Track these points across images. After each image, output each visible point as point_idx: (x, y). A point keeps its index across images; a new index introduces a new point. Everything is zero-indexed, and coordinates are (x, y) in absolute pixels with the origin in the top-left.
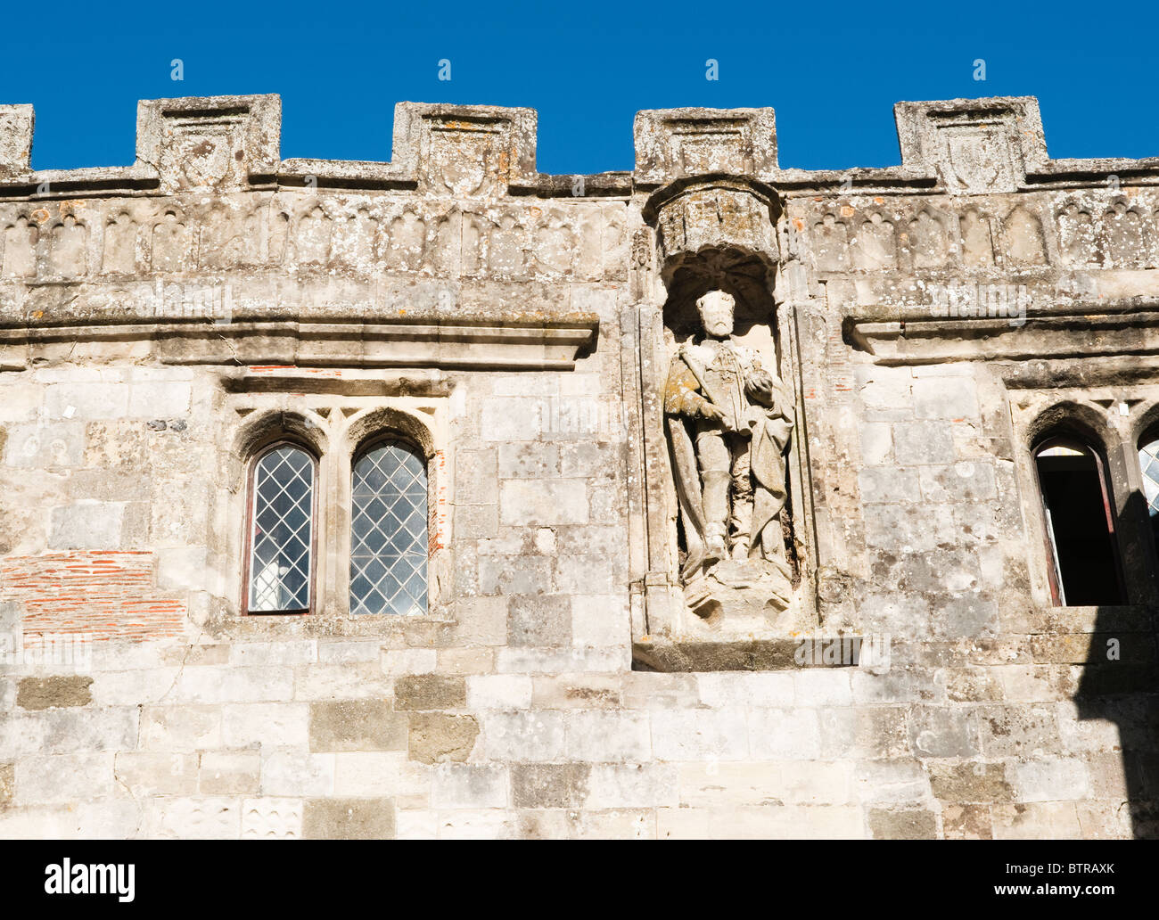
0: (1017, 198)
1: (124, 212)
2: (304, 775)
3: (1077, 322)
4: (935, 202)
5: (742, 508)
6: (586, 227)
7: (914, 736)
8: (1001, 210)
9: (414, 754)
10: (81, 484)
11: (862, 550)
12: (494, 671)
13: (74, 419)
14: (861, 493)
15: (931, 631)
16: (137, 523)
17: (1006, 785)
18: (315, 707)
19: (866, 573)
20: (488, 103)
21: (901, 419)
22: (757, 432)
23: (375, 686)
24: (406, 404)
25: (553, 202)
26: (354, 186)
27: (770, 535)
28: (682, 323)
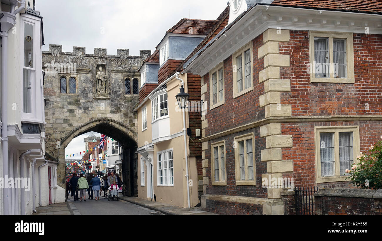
1: (48, 56)
2: (67, 107)
3: (129, 72)
5: (102, 86)
6: (90, 60)
9: (76, 106)
10: (47, 82)
11: (111, 90)
12: (82, 99)
16: (52, 85)
17: (120, 109)
18: (68, 102)
19: (111, 92)
21: (115, 79)
22: (104, 81)
23: (73, 100)
24: (74, 76)
25: (87, 57)
26: (69, 55)
27: (104, 89)
28: (98, 69)
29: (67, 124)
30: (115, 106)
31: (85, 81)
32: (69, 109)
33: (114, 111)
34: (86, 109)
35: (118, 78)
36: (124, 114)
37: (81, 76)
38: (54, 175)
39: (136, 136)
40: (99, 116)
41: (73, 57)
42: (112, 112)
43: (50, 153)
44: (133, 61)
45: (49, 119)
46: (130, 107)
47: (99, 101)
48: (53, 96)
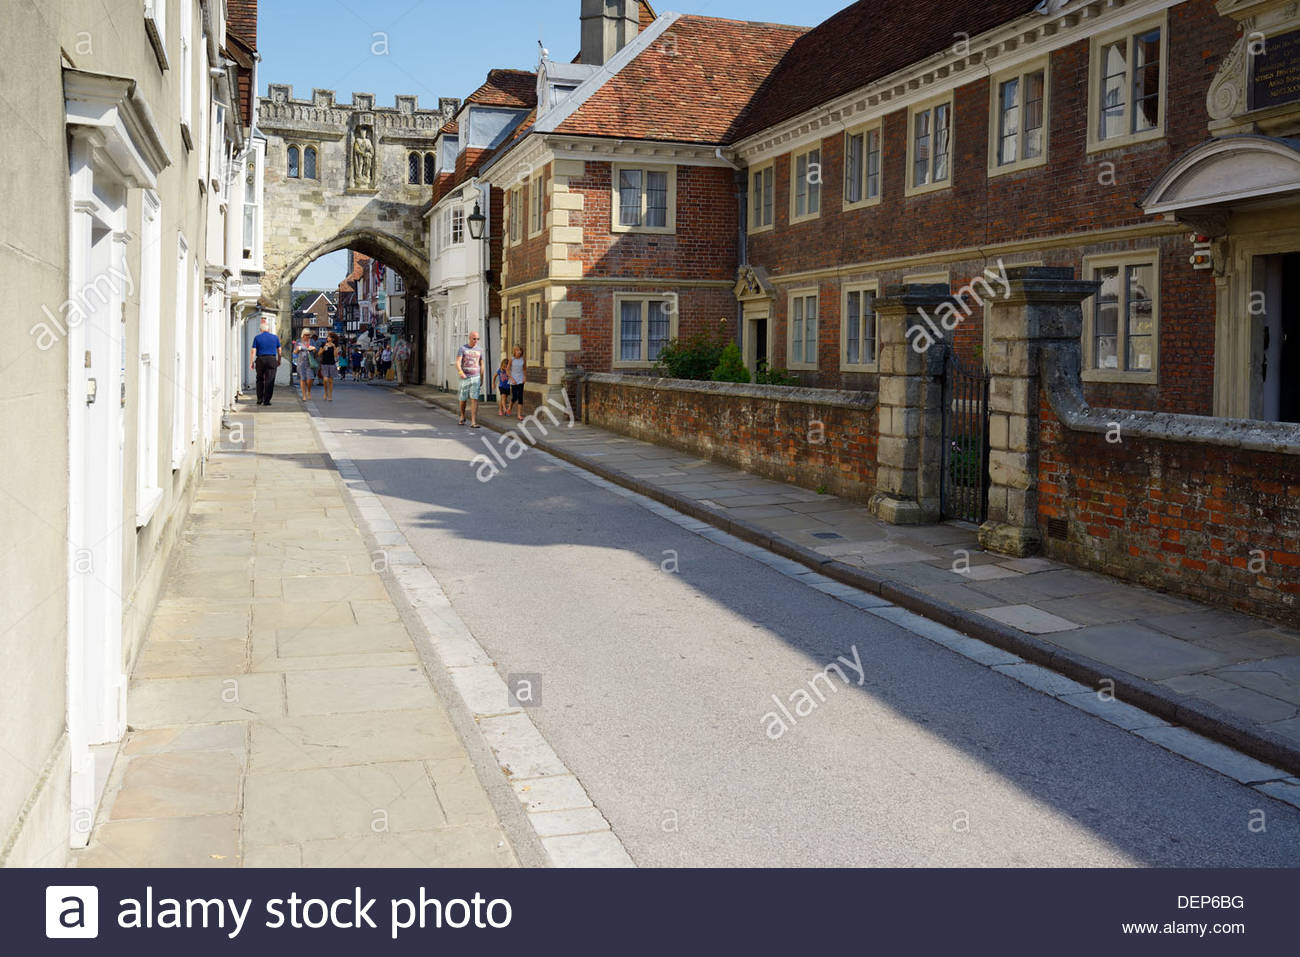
0: (412, 116)
1: (267, 106)
2: (298, 205)
4: (400, 115)
6: (343, 115)
7: (386, 204)
9: (315, 203)
12: (327, 191)
15: (390, 189)
16: (272, 164)
17: (397, 212)
18: (300, 195)
19: (382, 179)
21: (390, 154)
23: (310, 192)
24: (315, 145)
25: (338, 110)
26: (306, 105)
27: (368, 172)
28: (358, 134)
29: (297, 237)
30: (388, 206)
31: (334, 156)
32: (302, 208)
33: (386, 217)
34: (333, 209)
35: (397, 152)
36: (405, 222)
37: (327, 147)
42: (382, 218)
44: (425, 120)
47: (357, 196)
48: (273, 182)
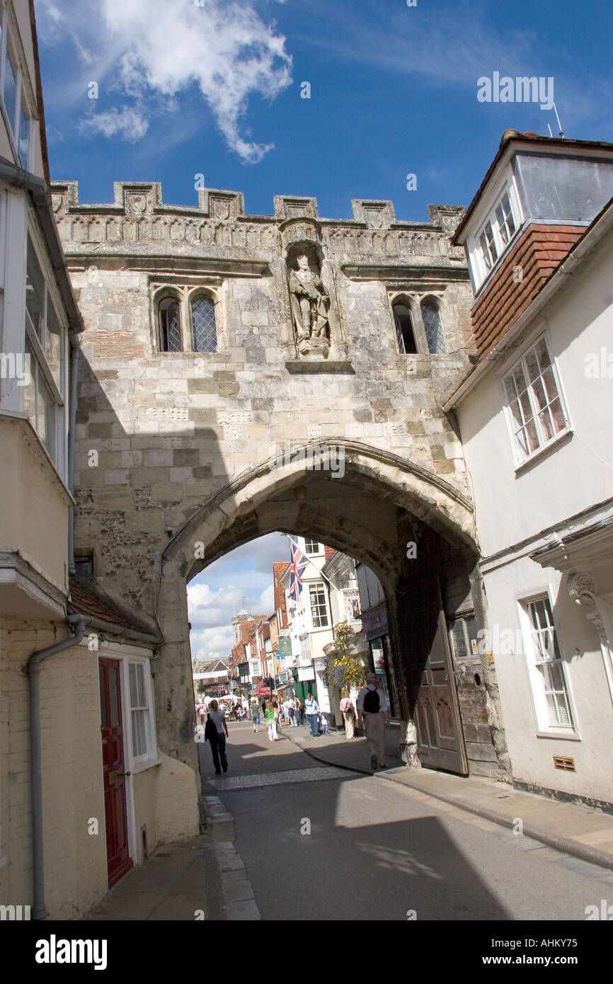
0: (388, 232)
1: (112, 220)
2: (187, 401)
3: (406, 270)
4: (366, 231)
5: (314, 321)
6: (262, 232)
7: (366, 390)
8: (384, 235)
9: (221, 395)
10: (107, 309)
11: (349, 335)
12: (243, 370)
13: (102, 287)
14: (348, 319)
15: (369, 360)
16: (127, 323)
17: (391, 404)
18: (189, 380)
19: (351, 343)
20: (227, 189)
21: (357, 297)
22: (319, 299)
23: (207, 374)
24: (210, 287)
25: (251, 224)
26: (188, 214)
27: (323, 331)
28: (292, 265)
29: (190, 468)
30: (372, 394)
31: (251, 304)
32: (196, 406)
33: (371, 413)
34: (263, 405)
35: (369, 293)
36: (410, 425)
37: (235, 287)
38: (143, 703)
39: (465, 511)
40: (317, 432)
41: (202, 223)
42: (363, 417)
43: (125, 596)
44: (413, 238)
45: (116, 448)
46: (428, 397)
47: (308, 377)
48: (131, 358)
